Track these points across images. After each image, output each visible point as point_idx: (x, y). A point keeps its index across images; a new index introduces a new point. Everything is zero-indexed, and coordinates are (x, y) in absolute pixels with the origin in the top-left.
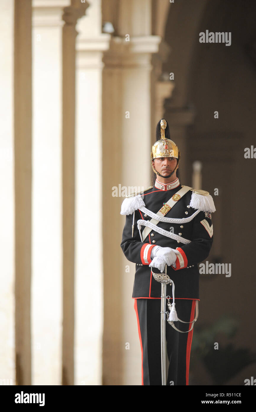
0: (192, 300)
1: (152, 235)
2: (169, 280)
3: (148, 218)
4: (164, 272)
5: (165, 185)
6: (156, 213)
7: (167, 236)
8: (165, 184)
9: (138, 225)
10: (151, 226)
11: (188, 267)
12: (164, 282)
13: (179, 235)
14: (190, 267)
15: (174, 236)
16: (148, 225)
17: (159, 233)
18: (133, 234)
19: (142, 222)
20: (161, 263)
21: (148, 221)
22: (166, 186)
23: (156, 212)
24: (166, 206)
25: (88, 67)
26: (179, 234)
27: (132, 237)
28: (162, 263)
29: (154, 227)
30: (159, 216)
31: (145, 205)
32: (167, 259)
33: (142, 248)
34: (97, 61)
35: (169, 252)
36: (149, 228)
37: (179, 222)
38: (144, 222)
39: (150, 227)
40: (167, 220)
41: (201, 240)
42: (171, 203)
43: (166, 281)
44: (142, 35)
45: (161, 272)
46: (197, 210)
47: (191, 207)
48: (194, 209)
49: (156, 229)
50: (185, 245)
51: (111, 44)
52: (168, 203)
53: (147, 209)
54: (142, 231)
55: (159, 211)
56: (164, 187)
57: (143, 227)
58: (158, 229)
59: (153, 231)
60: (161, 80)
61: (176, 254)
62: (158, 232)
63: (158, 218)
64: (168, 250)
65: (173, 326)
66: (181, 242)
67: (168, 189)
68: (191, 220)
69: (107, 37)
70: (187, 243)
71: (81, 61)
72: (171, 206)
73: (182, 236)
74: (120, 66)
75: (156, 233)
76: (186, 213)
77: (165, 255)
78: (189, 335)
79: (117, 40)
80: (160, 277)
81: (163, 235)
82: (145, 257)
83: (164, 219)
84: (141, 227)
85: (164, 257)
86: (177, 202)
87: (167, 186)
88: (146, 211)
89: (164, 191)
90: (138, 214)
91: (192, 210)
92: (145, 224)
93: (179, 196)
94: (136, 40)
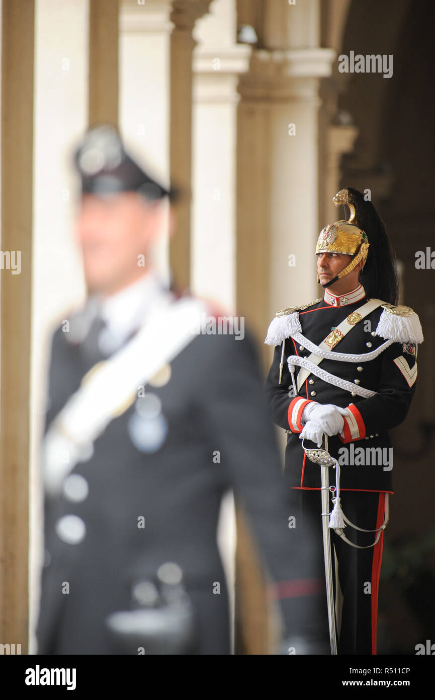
0: (379, 493)
1: (311, 381)
2: (330, 459)
3: (305, 353)
4: (323, 446)
5: (337, 298)
6: (318, 345)
7: (335, 385)
8: (337, 296)
9: (289, 365)
10: (309, 367)
11: (367, 438)
12: (324, 464)
13: (354, 383)
14: (372, 436)
15: (345, 384)
16: (304, 364)
17: (322, 378)
18: (282, 379)
19: (295, 359)
20: (315, 432)
21: (305, 357)
22: (338, 300)
23: (317, 343)
24: (335, 331)
25: (213, 101)
26: (355, 381)
27: (280, 383)
28: (318, 431)
29: (314, 368)
30: (321, 350)
31: (301, 331)
32: (326, 425)
33: (291, 404)
34: (228, 91)
35: (329, 412)
36: (307, 370)
37: (354, 360)
38: (298, 360)
39: (307, 368)
40: (334, 356)
41: (392, 392)
42: (345, 327)
43: (326, 462)
44: (306, 47)
45: (319, 446)
46: (387, 340)
47: (377, 335)
48: (383, 338)
49: (317, 373)
50: (365, 399)
51: (253, 62)
52: (339, 327)
53: (304, 337)
54: (296, 374)
55: (324, 341)
56: (335, 301)
57: (298, 369)
58: (319, 372)
59: (311, 376)
60: (336, 123)
61: (343, 416)
62: (319, 377)
63: (319, 352)
64: (329, 408)
65: (343, 537)
66: (358, 394)
67: (341, 305)
68: (375, 357)
69: (245, 50)
70: (368, 395)
71: (202, 90)
72: (344, 333)
73: (359, 385)
74: (268, 99)
75: (317, 379)
76: (369, 345)
77: (322, 418)
78: (375, 552)
79: (263, 55)
80: (314, 455)
81: (328, 382)
82: (295, 420)
83: (329, 355)
84: (294, 369)
85: (321, 421)
86: (354, 325)
87: (341, 299)
88: (302, 339)
89: (335, 308)
90: (290, 346)
91: (379, 341)
92: (300, 363)
93: (359, 315)
94: (293, 56)
